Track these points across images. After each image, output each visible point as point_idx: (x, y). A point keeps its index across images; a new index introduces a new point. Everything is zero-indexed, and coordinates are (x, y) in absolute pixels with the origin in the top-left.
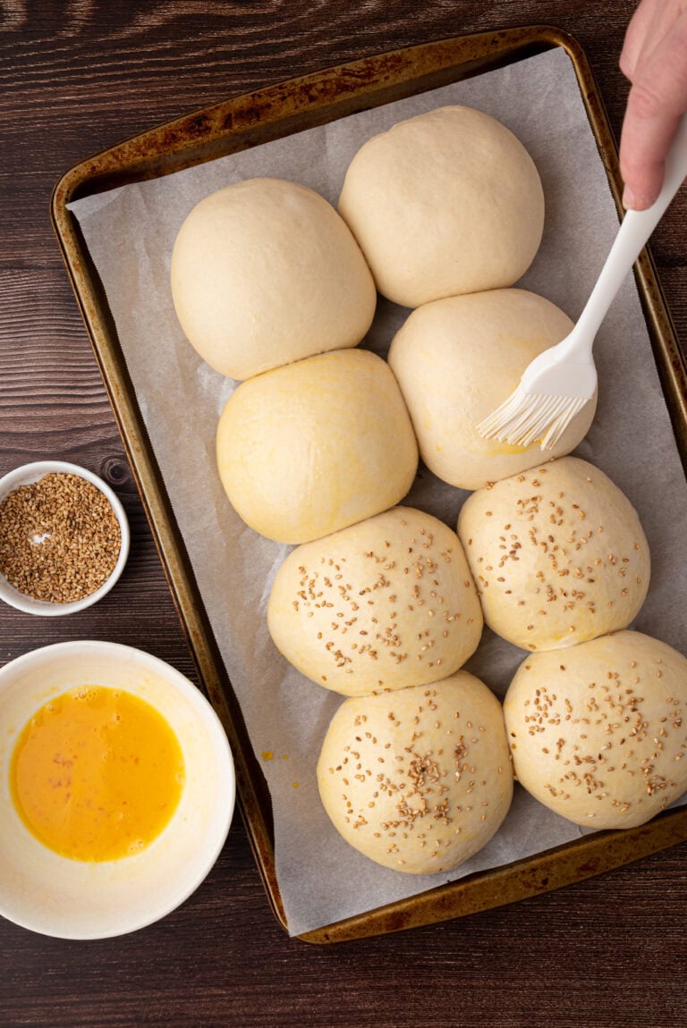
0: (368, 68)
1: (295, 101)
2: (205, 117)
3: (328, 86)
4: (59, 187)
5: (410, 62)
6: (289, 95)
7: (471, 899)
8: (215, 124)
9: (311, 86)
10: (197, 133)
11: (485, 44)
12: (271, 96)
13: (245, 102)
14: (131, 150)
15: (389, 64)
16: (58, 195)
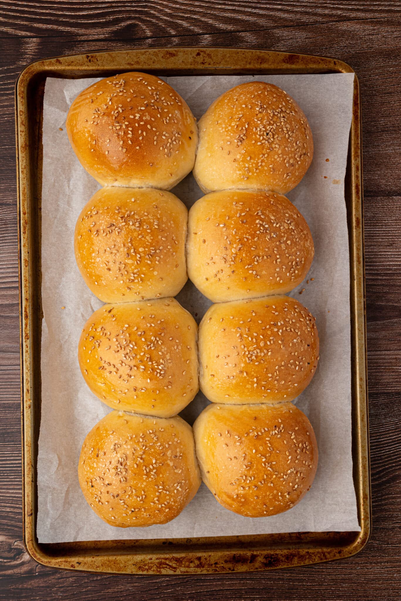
0: (160, 568)
1: (209, 560)
2: (265, 565)
3: (187, 563)
4: (363, 547)
5: (134, 565)
6: (212, 565)
7: (245, 58)
8: (260, 559)
9: (198, 566)
10: (273, 557)
11: (85, 563)
12: (223, 567)
13: (239, 568)
14: (314, 557)
15: (147, 567)
16: (365, 542)
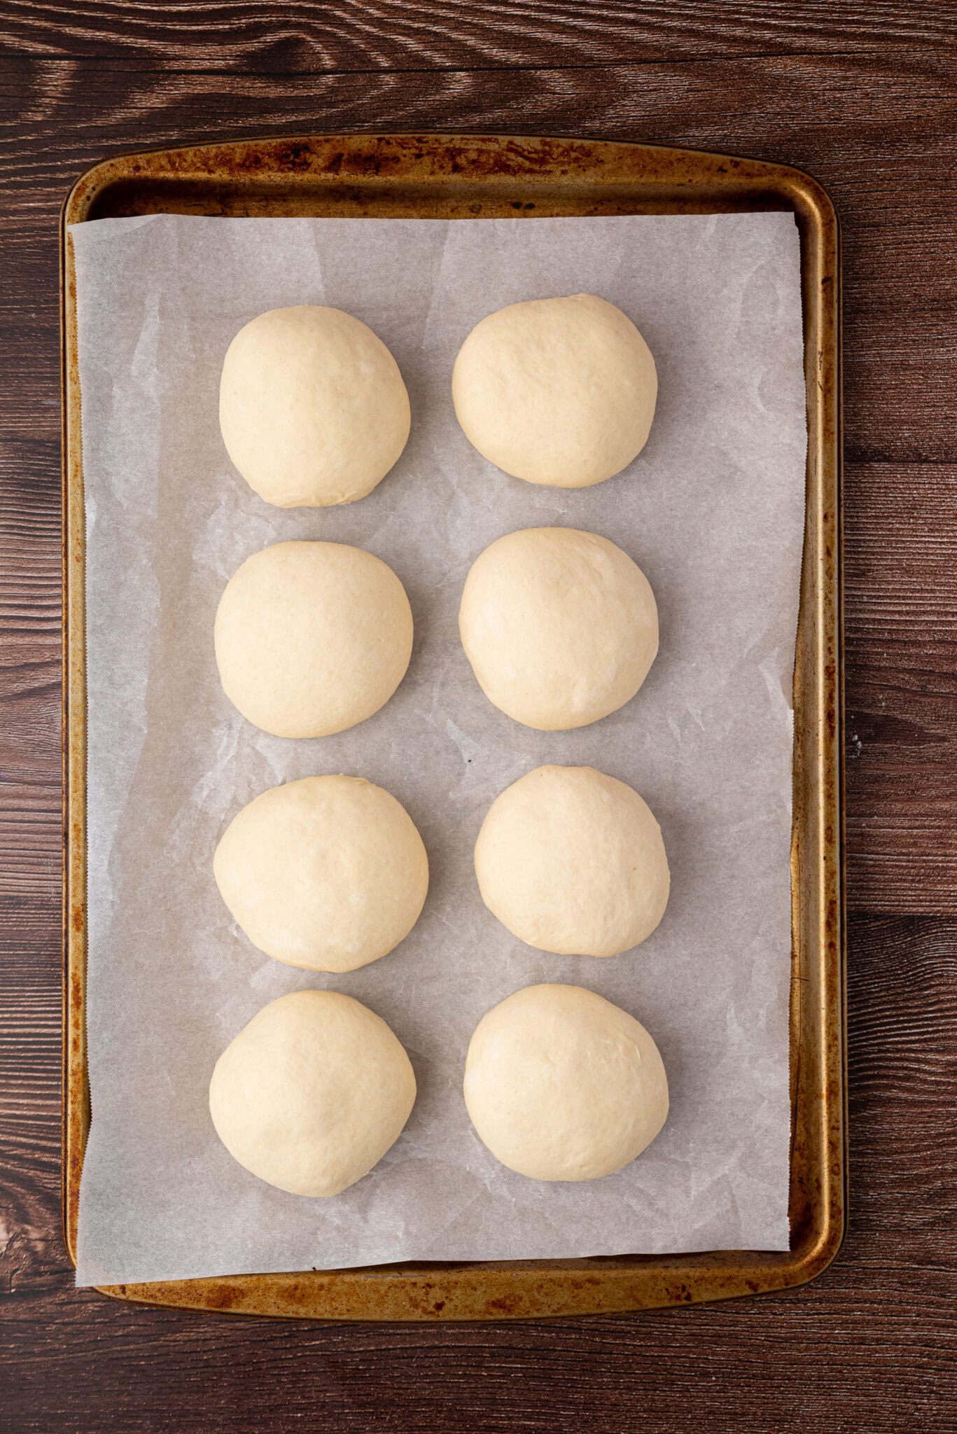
0: (544, 152)
1: (434, 163)
2: (306, 148)
3: (483, 159)
4: (83, 178)
5: (602, 161)
6: (428, 153)
7: (333, 1299)
8: (318, 161)
9: (460, 151)
10: (290, 166)
11: (708, 169)
12: (404, 148)
13: (366, 144)
14: (195, 160)
15: (573, 155)
16: (79, 189)
